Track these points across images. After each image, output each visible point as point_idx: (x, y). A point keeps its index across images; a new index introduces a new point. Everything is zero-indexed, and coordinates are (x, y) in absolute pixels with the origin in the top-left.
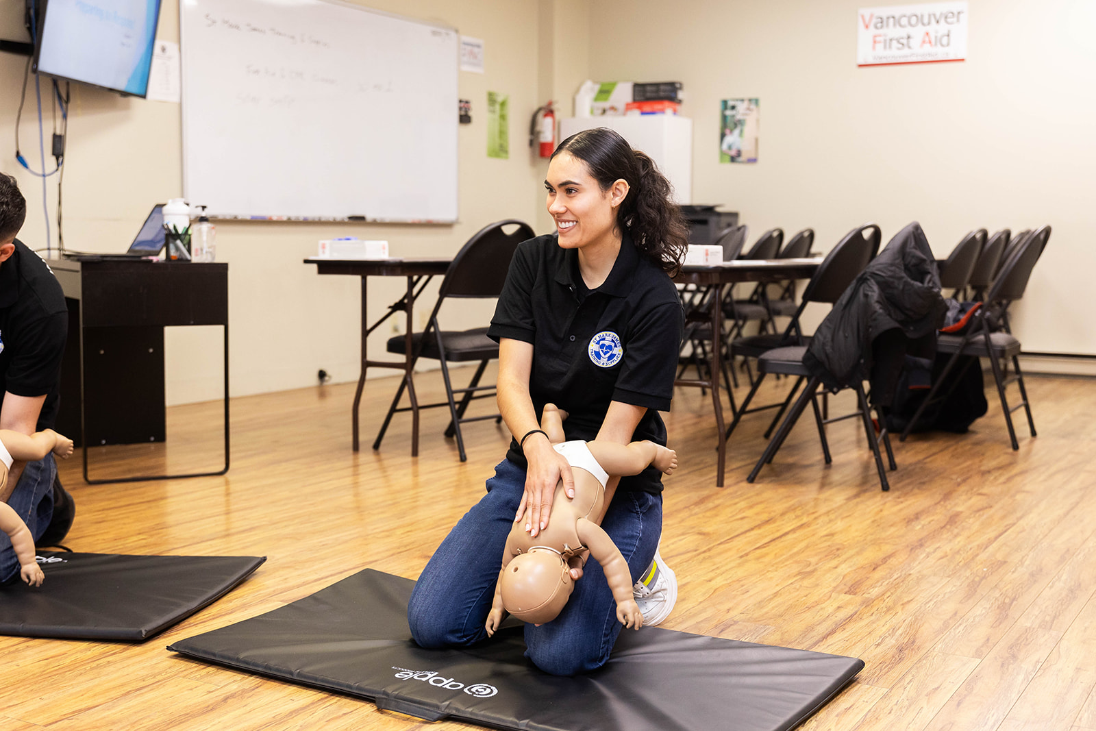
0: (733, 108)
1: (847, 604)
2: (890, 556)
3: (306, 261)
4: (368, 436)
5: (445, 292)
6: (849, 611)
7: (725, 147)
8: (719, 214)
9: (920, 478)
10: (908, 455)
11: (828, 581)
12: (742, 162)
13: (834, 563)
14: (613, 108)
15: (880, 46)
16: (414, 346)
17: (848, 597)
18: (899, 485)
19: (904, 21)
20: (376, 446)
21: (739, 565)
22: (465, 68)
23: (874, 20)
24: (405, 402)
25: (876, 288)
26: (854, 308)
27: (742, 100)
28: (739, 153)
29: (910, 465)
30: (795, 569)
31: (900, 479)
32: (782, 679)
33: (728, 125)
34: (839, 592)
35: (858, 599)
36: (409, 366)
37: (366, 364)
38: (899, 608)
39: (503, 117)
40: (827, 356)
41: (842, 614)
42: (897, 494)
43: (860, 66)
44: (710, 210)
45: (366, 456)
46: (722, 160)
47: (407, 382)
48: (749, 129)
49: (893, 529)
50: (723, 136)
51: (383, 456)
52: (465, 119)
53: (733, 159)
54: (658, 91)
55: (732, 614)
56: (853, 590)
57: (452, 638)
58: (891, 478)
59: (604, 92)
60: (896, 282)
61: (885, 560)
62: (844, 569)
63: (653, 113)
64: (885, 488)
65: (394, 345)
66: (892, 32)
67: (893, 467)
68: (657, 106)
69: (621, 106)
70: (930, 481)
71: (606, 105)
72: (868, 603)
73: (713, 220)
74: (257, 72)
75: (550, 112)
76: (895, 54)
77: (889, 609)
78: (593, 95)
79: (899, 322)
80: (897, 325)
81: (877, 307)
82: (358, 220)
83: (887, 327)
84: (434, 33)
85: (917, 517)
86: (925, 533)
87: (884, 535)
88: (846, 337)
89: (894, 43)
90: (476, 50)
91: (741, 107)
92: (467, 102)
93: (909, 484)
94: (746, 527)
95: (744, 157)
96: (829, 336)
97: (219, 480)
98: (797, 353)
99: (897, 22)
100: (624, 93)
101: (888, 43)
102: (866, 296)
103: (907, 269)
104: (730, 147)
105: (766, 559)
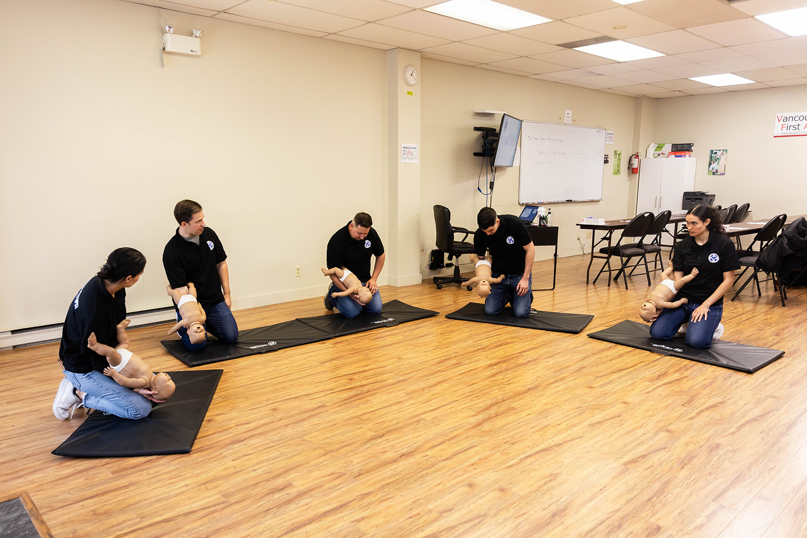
0: (716, 153)
1: (776, 339)
2: (788, 327)
3: (577, 225)
4: (592, 279)
5: (623, 235)
6: (777, 340)
7: (710, 168)
8: (707, 196)
9: (796, 303)
10: (791, 294)
11: (768, 332)
12: (718, 175)
13: (769, 327)
14: (663, 154)
15: (785, 129)
16: (611, 252)
17: (776, 337)
18: (788, 305)
19: (797, 119)
20: (594, 283)
21: (737, 326)
22: (607, 143)
23: (783, 118)
24: (606, 268)
25: (786, 240)
26: (777, 246)
27: (720, 150)
28: (717, 171)
29: (792, 298)
30: (757, 328)
31: (789, 302)
32: (761, 354)
33: (712, 161)
34: (773, 335)
35: (779, 337)
36: (608, 258)
37: (593, 257)
38: (793, 340)
39: (619, 159)
40: (765, 261)
41: (775, 341)
42: (788, 308)
43: (774, 137)
44: (703, 194)
45: (591, 286)
46: (709, 174)
47: (608, 262)
48: (722, 162)
49: (788, 319)
50: (710, 164)
51: (596, 286)
52: (606, 162)
53: (714, 174)
54: (683, 147)
55: (740, 339)
56: (777, 335)
57: (665, 338)
58: (786, 302)
59: (659, 147)
60: (794, 238)
61: (787, 328)
62: (773, 329)
63: (681, 156)
64: (784, 305)
65: (602, 251)
66: (791, 123)
67: (786, 298)
68: (682, 154)
69: (667, 153)
70: (801, 304)
71: (660, 152)
72: (783, 339)
73: (704, 198)
74: (542, 153)
75: (637, 156)
76: (792, 131)
77: (790, 341)
78: (654, 149)
79: (794, 251)
80: (793, 252)
81: (786, 246)
82: (569, 201)
83: (791, 253)
84: (598, 131)
85: (797, 315)
86: (800, 321)
87: (785, 320)
88: (773, 256)
89: (792, 127)
90: (611, 135)
91: (719, 153)
92: (607, 155)
93: (792, 305)
94: (736, 315)
95: (719, 173)
96: (766, 255)
97: (552, 292)
98: (754, 259)
99: (794, 119)
100: (668, 148)
101: (788, 128)
102: (782, 242)
103: (798, 233)
104: (713, 169)
105: (746, 325)
